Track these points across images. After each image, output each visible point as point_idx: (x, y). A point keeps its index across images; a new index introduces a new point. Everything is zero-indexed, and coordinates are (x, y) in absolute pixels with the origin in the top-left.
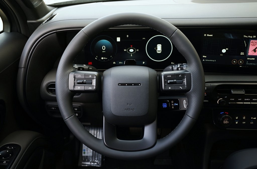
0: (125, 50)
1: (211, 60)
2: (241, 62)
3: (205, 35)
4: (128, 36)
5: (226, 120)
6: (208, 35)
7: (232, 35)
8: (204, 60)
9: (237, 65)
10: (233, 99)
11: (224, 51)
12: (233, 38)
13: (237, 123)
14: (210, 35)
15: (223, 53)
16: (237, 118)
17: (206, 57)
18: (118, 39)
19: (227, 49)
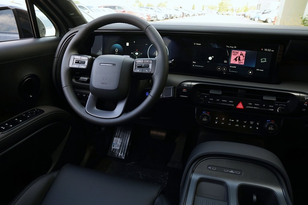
0: (132, 53)
1: (200, 66)
2: (224, 69)
3: (195, 44)
4: (134, 42)
5: (205, 118)
6: (197, 44)
7: (217, 45)
8: (193, 65)
9: (221, 72)
10: (212, 99)
11: (210, 58)
12: (217, 47)
13: (216, 123)
14: (199, 44)
15: (209, 60)
16: (217, 118)
17: (195, 63)
18: (128, 44)
19: (213, 57)
